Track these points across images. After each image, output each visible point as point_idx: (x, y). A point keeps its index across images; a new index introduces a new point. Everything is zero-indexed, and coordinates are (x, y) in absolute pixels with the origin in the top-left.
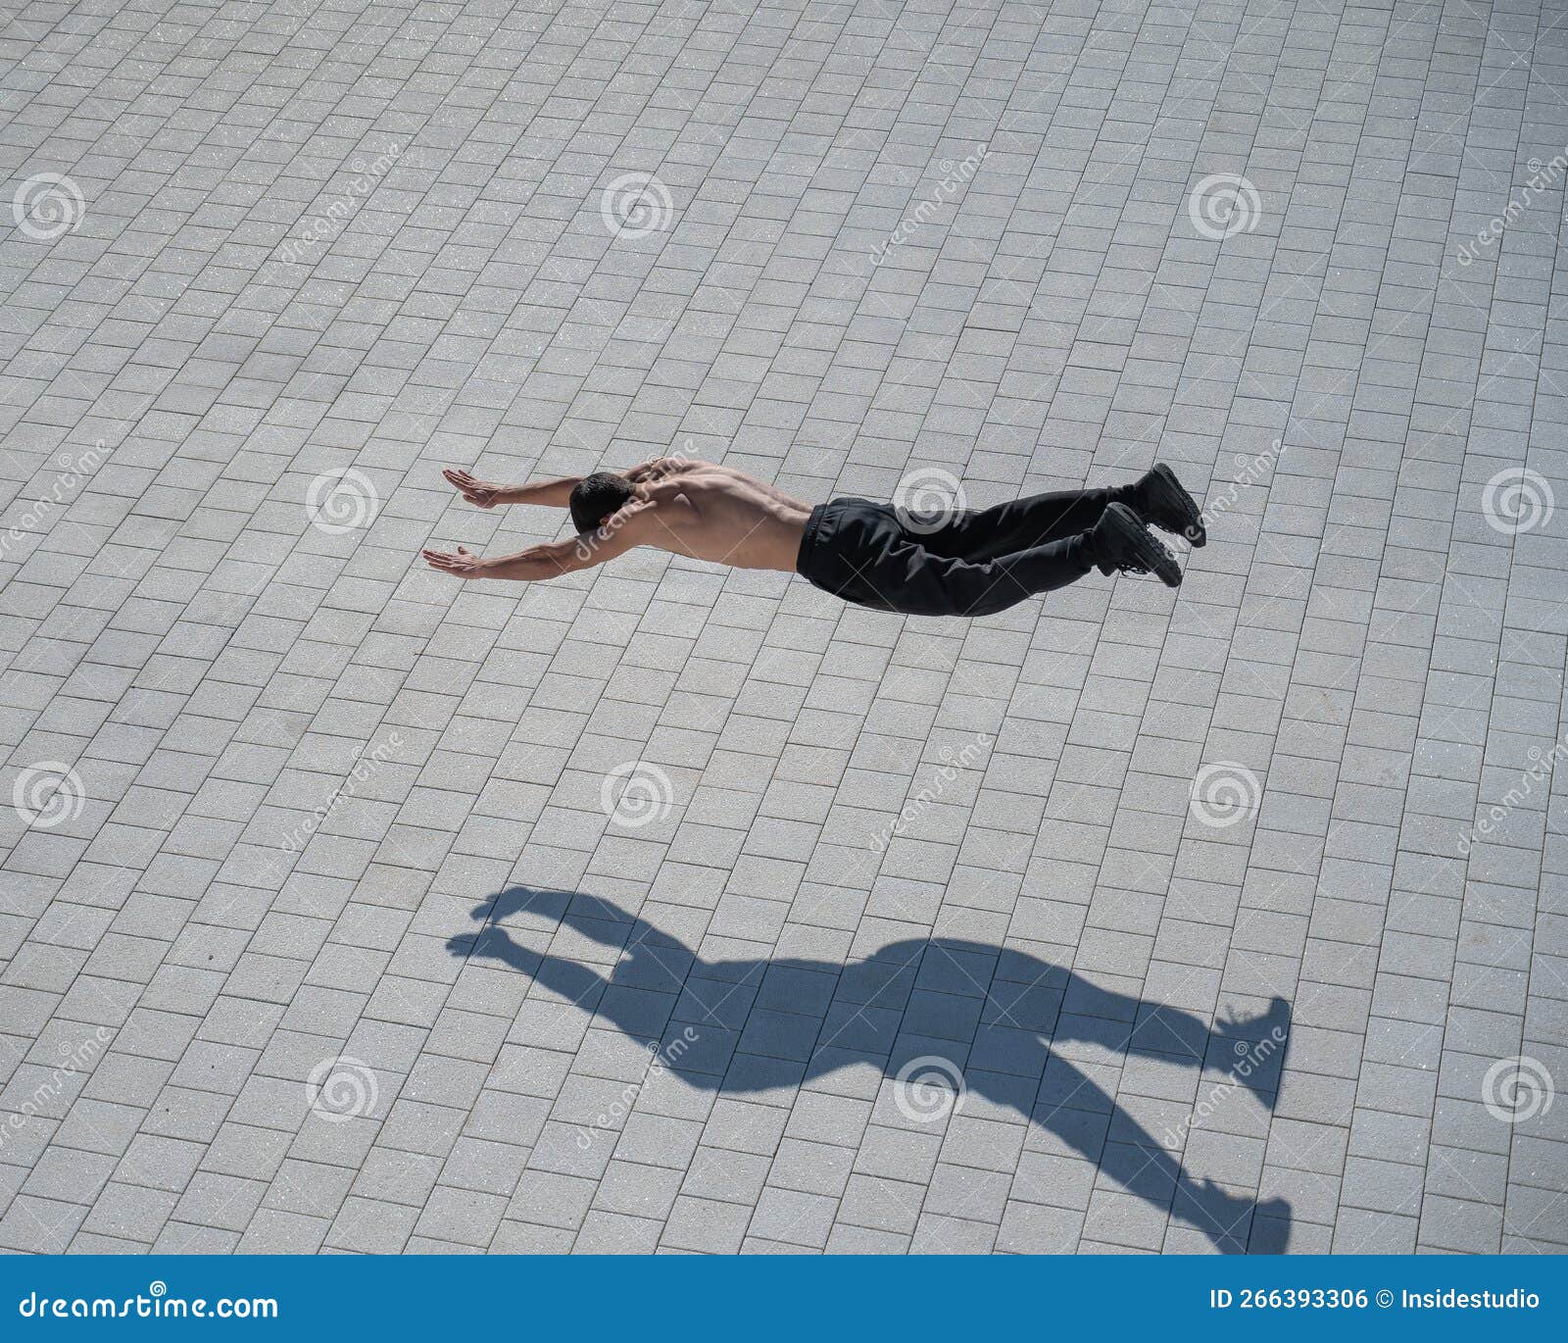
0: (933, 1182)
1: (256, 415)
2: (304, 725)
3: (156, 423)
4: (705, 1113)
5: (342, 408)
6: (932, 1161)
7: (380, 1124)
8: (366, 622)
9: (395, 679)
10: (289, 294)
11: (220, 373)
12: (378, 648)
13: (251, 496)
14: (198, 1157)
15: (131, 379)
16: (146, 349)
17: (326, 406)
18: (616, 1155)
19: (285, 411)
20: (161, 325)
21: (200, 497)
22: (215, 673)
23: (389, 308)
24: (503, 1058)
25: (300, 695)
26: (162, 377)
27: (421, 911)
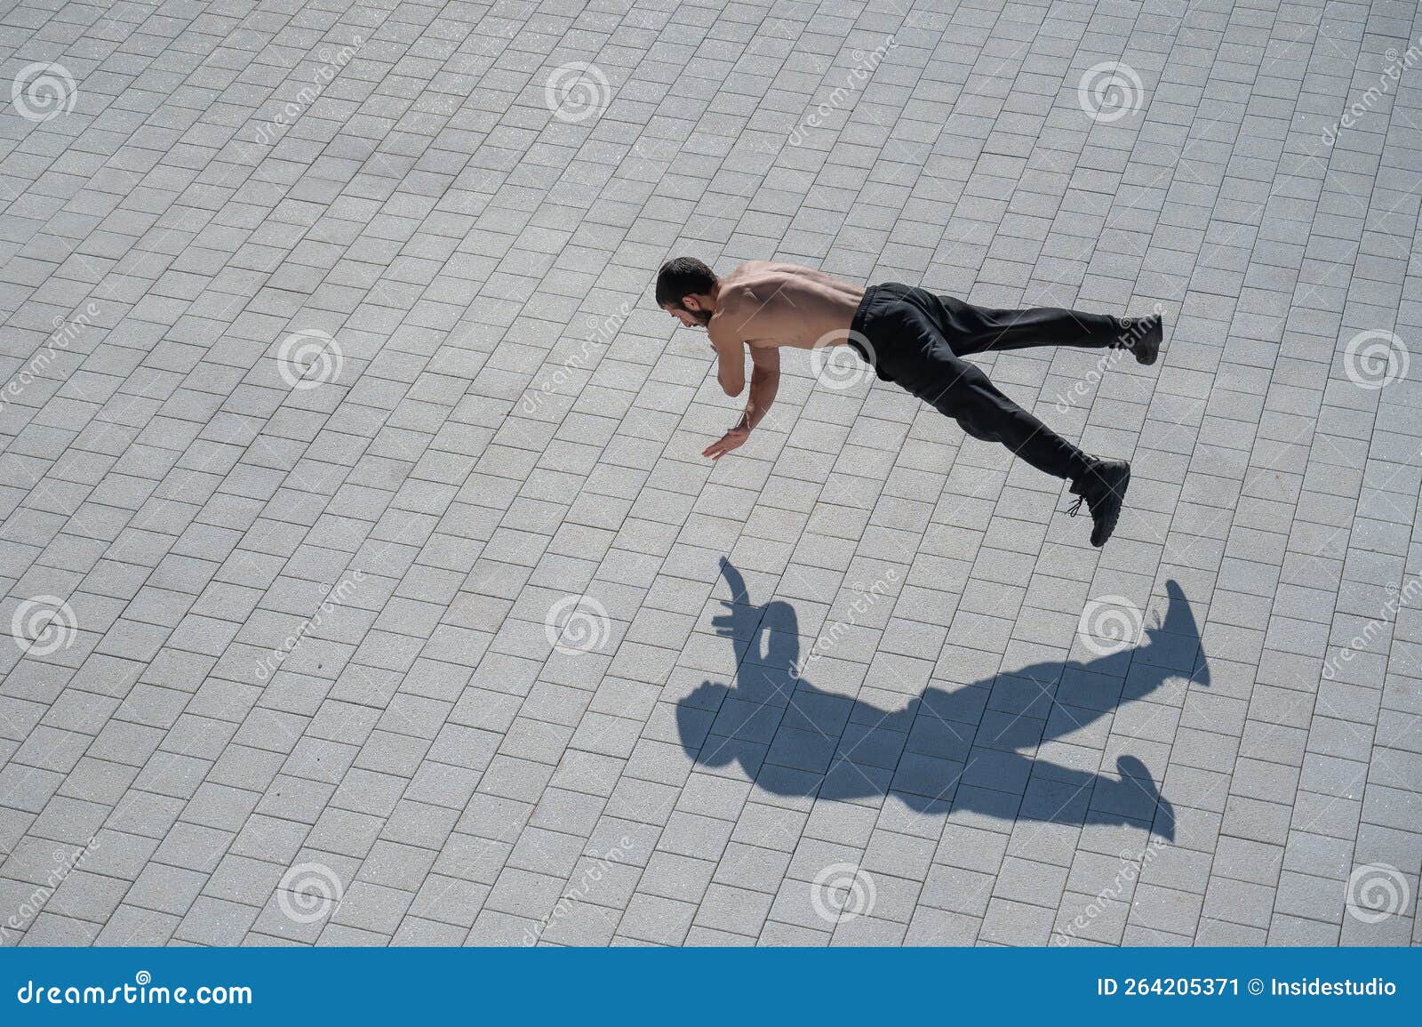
0: (928, 879)
1: (375, 206)
2: (407, 472)
3: (289, 209)
4: (737, 814)
5: (446, 204)
6: (927, 862)
7: (460, 812)
8: (461, 385)
9: (483, 435)
10: (407, 103)
11: (345, 170)
12: (473, 409)
13: (367, 276)
14: (303, 835)
15: (267, 173)
16: (283, 146)
17: (435, 201)
18: (659, 847)
19: (400, 203)
20: (296, 127)
21: (324, 277)
22: (332, 425)
23: (493, 119)
24: (565, 761)
25: (405, 447)
26: (294, 171)
27: (501, 633)
